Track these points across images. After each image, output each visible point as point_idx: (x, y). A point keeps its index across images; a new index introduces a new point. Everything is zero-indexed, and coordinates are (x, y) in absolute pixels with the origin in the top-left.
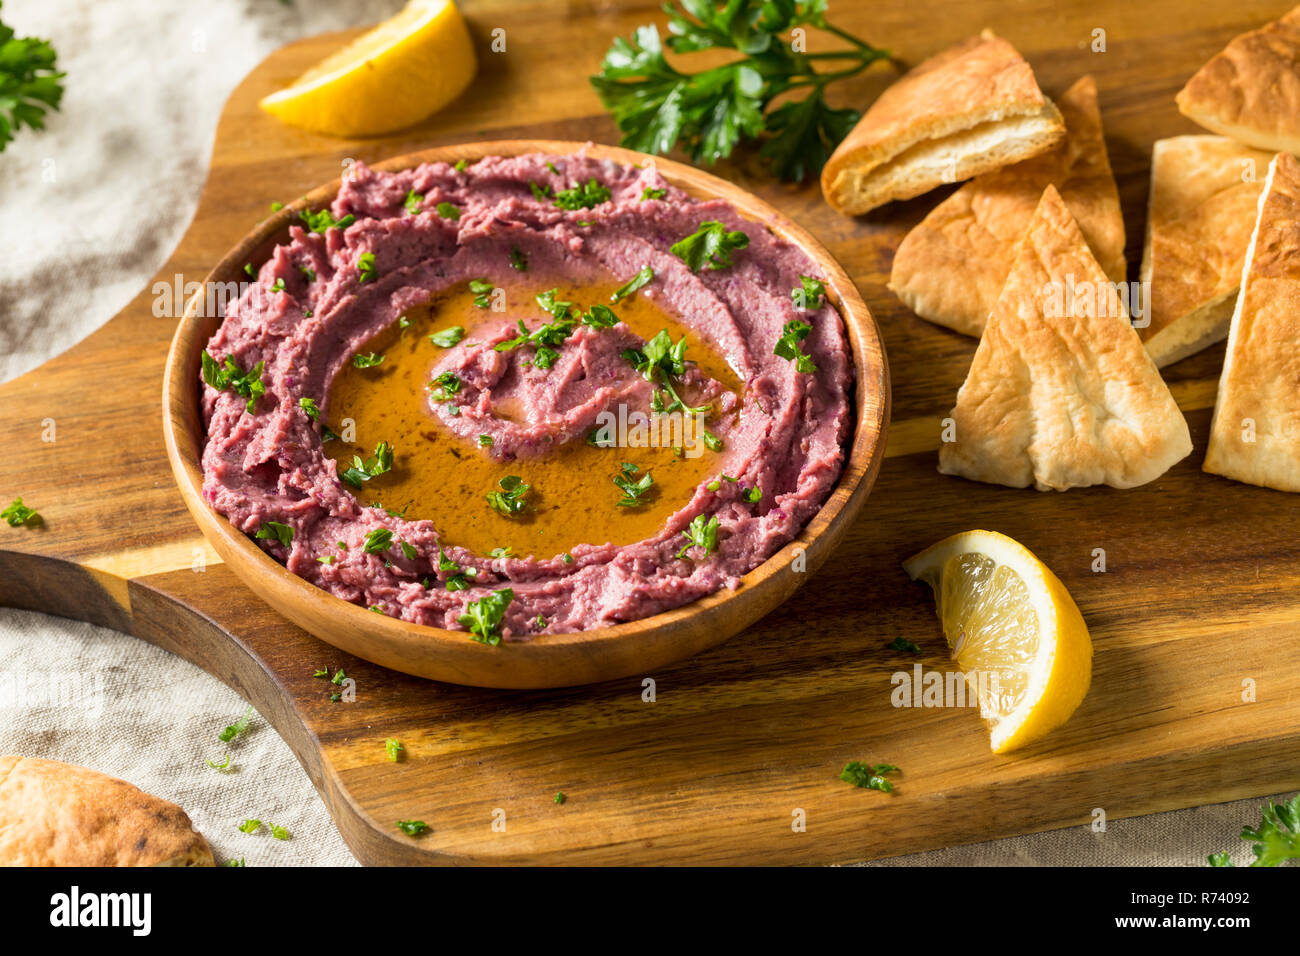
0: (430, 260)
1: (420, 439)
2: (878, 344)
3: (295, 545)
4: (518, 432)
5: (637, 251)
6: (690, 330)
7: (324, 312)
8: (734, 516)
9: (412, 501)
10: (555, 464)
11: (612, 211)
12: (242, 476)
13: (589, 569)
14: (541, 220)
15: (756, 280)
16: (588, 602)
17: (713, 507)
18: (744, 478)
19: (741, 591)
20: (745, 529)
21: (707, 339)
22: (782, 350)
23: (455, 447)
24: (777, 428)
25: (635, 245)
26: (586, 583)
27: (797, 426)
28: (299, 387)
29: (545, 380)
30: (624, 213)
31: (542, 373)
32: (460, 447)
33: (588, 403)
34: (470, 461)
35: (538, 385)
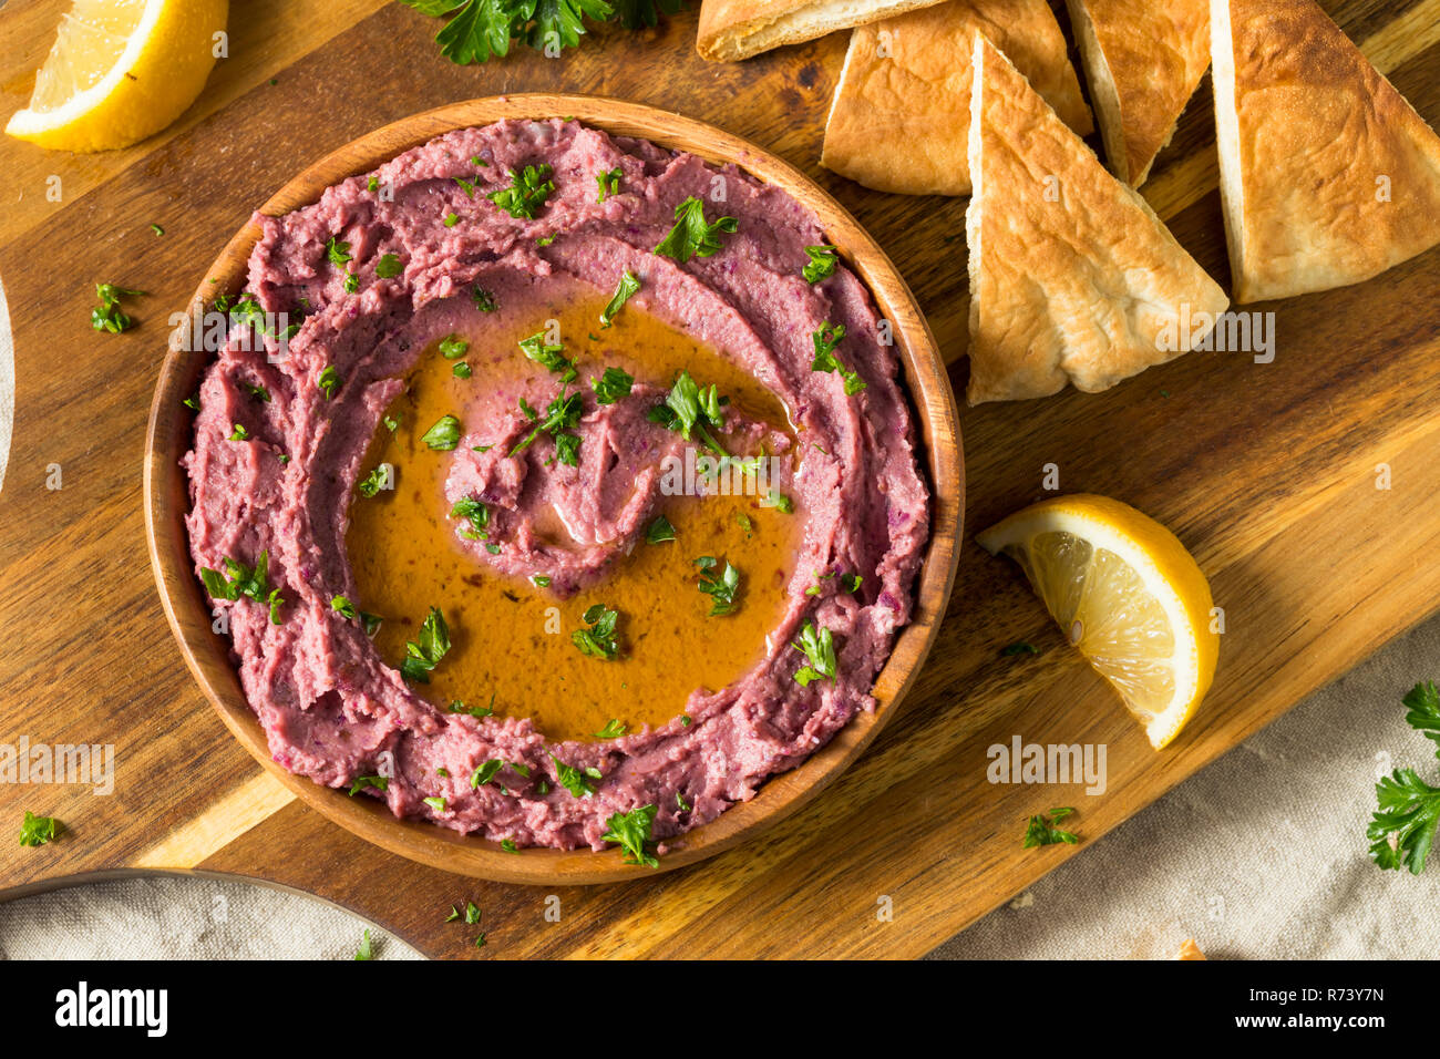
0: (388, 336)
1: (464, 586)
2: (916, 318)
3: (394, 790)
4: (576, 565)
5: (611, 252)
6: (701, 342)
7: (305, 456)
8: (841, 612)
9: (487, 676)
10: (623, 581)
11: (572, 222)
12: (304, 717)
13: (710, 724)
14: (496, 251)
15: (755, 257)
17: (815, 605)
18: (837, 560)
19: (881, 711)
20: (860, 625)
21: (725, 353)
22: (821, 365)
23: (507, 589)
24: (849, 479)
25: (607, 246)
26: (713, 742)
27: (869, 467)
28: (319, 576)
29: (578, 478)
30: (588, 221)
31: (572, 470)
32: (514, 588)
33: (636, 500)
34: (530, 604)
35: (572, 488)
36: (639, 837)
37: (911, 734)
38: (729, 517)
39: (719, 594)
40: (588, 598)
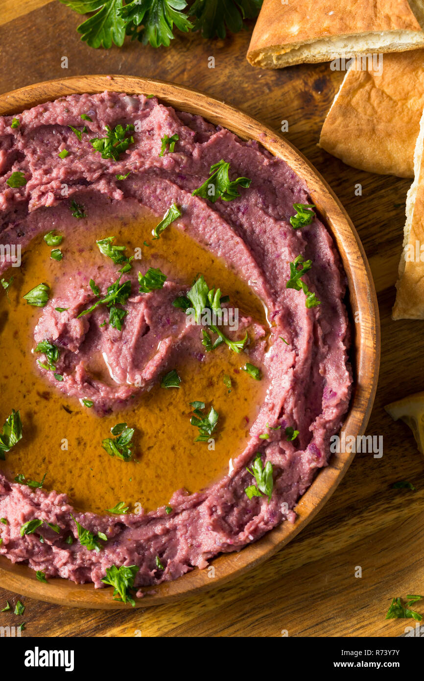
0: (11, 226)
1: (38, 398)
2: (361, 261)
4: (111, 397)
5: (165, 189)
6: (217, 257)
8: (282, 452)
9: (44, 459)
10: (142, 410)
11: (141, 167)
13: (185, 514)
14: (88, 179)
15: (260, 205)
16: (189, 540)
17: (265, 444)
18: (284, 417)
19: (298, 522)
20: (293, 463)
21: (232, 266)
22: (292, 284)
23: (65, 404)
24: (300, 364)
25: (163, 185)
26: (185, 526)
27: (315, 357)
29: (121, 338)
30: (151, 167)
31: (117, 333)
32: (69, 404)
33: (157, 358)
34: (79, 416)
35: (116, 344)
36: (125, 586)
37: (322, 531)
38: (219, 377)
39: (204, 428)
40: (117, 418)
